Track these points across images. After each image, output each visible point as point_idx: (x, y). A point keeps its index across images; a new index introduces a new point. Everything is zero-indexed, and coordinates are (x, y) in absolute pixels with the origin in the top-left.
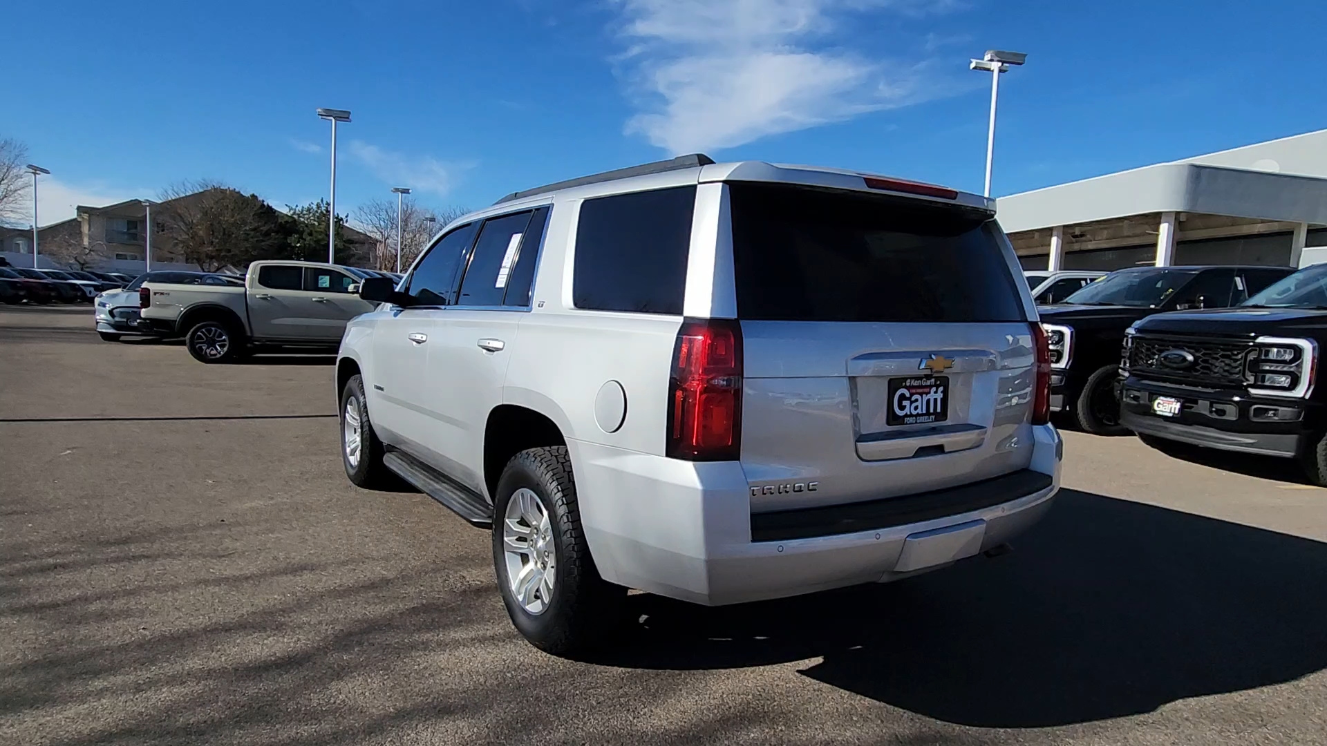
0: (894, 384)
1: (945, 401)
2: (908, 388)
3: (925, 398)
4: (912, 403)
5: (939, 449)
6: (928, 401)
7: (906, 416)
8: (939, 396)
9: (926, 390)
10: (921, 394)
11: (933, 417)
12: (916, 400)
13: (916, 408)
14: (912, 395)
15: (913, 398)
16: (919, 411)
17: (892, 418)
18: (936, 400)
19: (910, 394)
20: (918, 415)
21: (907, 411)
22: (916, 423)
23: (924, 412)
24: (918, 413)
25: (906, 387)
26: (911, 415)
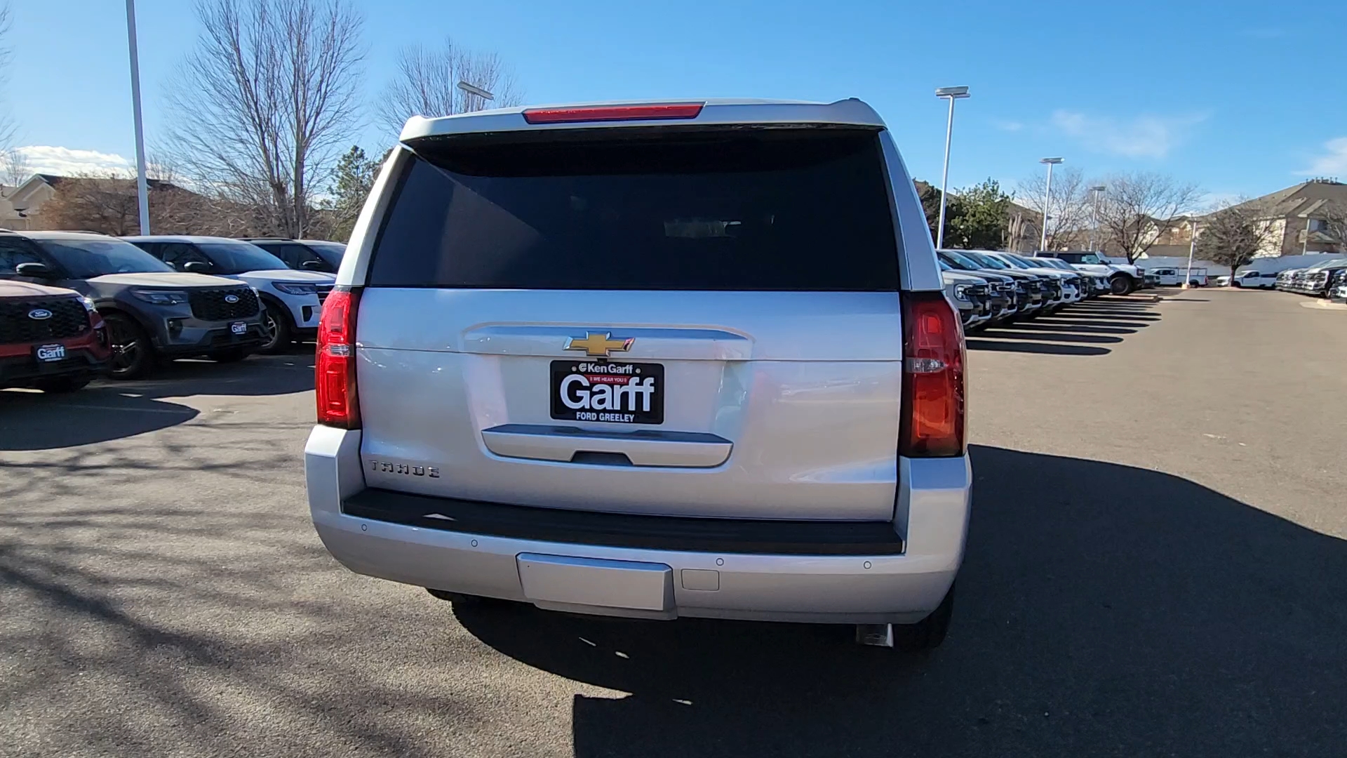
0: (559, 369)
1: (658, 398)
2: (586, 374)
3: (618, 390)
4: (592, 394)
5: (620, 459)
6: (625, 396)
7: (583, 409)
8: (647, 388)
9: (620, 380)
10: (612, 385)
11: (632, 417)
12: (602, 392)
13: (601, 402)
14: (593, 384)
15: (595, 389)
16: (608, 405)
17: (558, 409)
18: (639, 396)
19: (590, 383)
20: (605, 411)
21: (585, 403)
22: (598, 420)
23: (617, 406)
24: (605, 408)
25: (578, 372)
26: (592, 410)
